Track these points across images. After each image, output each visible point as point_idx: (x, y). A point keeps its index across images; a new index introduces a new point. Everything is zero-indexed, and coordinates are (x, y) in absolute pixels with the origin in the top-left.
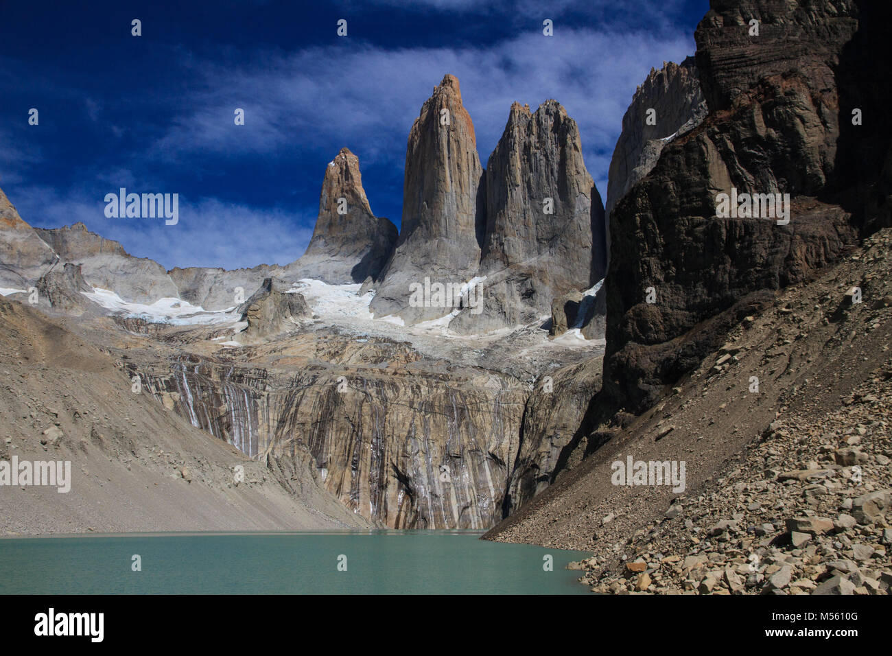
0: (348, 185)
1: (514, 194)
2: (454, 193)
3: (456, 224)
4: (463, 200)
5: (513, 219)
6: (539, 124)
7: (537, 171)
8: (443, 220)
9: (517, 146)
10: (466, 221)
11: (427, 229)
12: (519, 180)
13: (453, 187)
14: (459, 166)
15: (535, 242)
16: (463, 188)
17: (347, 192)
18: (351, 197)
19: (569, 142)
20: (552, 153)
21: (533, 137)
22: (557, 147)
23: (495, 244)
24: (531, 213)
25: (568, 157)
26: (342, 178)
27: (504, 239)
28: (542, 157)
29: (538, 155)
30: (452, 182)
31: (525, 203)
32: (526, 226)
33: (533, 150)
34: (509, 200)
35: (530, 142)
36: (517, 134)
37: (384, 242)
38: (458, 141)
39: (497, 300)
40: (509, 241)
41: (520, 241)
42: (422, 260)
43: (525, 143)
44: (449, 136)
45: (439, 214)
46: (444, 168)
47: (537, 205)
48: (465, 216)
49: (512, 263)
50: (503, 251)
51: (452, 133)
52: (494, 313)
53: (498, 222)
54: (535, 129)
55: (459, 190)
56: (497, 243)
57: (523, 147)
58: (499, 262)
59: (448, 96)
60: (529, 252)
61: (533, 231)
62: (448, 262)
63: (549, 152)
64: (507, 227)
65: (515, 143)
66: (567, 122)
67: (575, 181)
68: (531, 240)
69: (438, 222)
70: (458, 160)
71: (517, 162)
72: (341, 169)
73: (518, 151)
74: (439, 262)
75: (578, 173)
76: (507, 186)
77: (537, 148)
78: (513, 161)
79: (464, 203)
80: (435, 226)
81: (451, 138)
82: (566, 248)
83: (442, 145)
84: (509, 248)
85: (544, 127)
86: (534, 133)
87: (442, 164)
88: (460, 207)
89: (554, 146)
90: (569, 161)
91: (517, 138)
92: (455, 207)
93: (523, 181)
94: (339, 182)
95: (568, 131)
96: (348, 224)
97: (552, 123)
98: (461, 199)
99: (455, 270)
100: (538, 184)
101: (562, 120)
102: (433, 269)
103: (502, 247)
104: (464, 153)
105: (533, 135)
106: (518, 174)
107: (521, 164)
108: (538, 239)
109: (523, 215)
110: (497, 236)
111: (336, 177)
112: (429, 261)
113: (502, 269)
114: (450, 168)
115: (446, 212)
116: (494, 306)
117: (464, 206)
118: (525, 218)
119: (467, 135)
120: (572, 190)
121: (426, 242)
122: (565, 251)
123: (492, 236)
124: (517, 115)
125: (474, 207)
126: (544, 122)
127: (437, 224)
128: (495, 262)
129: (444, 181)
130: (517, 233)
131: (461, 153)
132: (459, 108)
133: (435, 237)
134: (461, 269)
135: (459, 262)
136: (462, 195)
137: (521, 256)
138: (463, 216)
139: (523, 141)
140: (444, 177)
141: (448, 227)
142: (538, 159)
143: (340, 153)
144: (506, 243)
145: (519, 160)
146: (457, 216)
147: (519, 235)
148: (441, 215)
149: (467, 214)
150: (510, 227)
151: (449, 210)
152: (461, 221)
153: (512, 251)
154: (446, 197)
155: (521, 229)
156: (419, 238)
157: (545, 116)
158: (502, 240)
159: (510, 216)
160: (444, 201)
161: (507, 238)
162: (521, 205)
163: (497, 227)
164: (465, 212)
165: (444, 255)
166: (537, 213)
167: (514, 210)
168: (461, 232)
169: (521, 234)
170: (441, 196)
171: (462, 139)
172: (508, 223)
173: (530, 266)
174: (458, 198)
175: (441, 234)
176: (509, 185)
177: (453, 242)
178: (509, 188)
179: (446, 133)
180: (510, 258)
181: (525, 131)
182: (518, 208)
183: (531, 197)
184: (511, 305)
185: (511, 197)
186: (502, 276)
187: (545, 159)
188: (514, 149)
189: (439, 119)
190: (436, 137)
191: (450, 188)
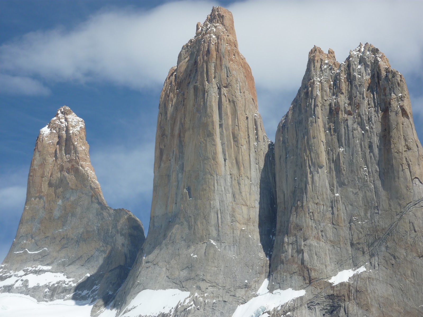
0: (71, 161)
1: (316, 178)
2: (229, 177)
3: (232, 221)
4: (242, 186)
5: (316, 215)
6: (350, 79)
7: (349, 147)
8: (213, 215)
9: (319, 110)
10: (246, 217)
11: (190, 228)
12: (323, 158)
13: (227, 167)
14: (235, 137)
15: (349, 248)
16: (242, 168)
17: (68, 171)
18: (74, 178)
19: (395, 104)
20: (369, 120)
21: (342, 96)
22: (377, 112)
23: (290, 251)
24: (341, 206)
25: (394, 126)
26: (61, 150)
27: (303, 243)
28: (355, 126)
29: (350, 122)
30: (225, 160)
31: (332, 190)
32: (335, 223)
33: (342, 115)
34: (309, 187)
35: (337, 104)
36: (319, 93)
37: (123, 245)
38: (234, 102)
40: (310, 246)
41: (328, 247)
42: (184, 274)
43: (330, 105)
44: (220, 94)
45: (208, 206)
46: (214, 140)
47: (351, 195)
48: (245, 209)
49: (317, 279)
50: (303, 262)
51: (224, 90)
53: (293, 218)
54: (344, 86)
55: (235, 171)
56: (293, 249)
57: (328, 110)
58: (296, 277)
59: (218, 38)
60: (341, 266)
61: (344, 232)
62: (221, 277)
63: (365, 118)
64: (308, 227)
65: (315, 106)
66: (390, 76)
68: (342, 246)
69: (206, 218)
70: (233, 129)
71: (320, 132)
72: (60, 137)
73: (320, 116)
74: (208, 278)
75: (409, 149)
76: (306, 167)
77: (349, 113)
78: (314, 132)
79: (243, 190)
80: (202, 223)
81: (223, 99)
82: (395, 258)
83: (211, 107)
84: (311, 256)
85: (357, 83)
86: (344, 91)
87: (210, 135)
88: (237, 196)
89: (373, 109)
90: (395, 131)
91: (320, 99)
92: (230, 196)
93: (329, 159)
94: (56, 156)
95: (392, 89)
96: (69, 218)
97: (368, 77)
98: (239, 184)
99: (232, 289)
100: (351, 163)
101: (384, 73)
102: (199, 288)
103: (300, 256)
104: (242, 118)
105: (342, 93)
106: (323, 148)
107: (326, 135)
108: (352, 245)
109: (330, 209)
110: (292, 239)
111: (52, 150)
112: (193, 275)
113: (301, 288)
114: (221, 139)
115: (217, 204)
117: (244, 194)
118: (333, 213)
119: (247, 92)
120: (401, 173)
121: (189, 246)
122: (393, 262)
123: (286, 240)
124: (318, 65)
125: (257, 197)
126: (357, 75)
127: (204, 221)
128: (291, 277)
129: (214, 159)
130: (322, 236)
131: (238, 119)
132: (234, 55)
133: (202, 239)
134: (240, 287)
135: (237, 277)
136: (241, 179)
137: (329, 268)
138: (242, 209)
139: (328, 102)
140: (214, 153)
141: (220, 226)
142: (350, 129)
143: (58, 114)
144: (306, 249)
145: (322, 129)
146: (234, 210)
147: (324, 237)
148: (210, 207)
149: (247, 206)
150: (312, 226)
151: (222, 201)
152: (239, 217)
153: (315, 261)
154: (217, 183)
155: (328, 229)
156: (177, 241)
157: (359, 67)
158: (300, 246)
159: (311, 211)
160: (214, 187)
161: (308, 242)
162: (327, 195)
163: (292, 226)
164: (244, 203)
165: (215, 267)
166: (350, 206)
167: (317, 201)
168: (239, 232)
169: (328, 236)
170: (210, 181)
171: (240, 98)
172: (308, 220)
173: (342, 284)
174: (235, 183)
175: (210, 235)
176: (309, 165)
177: (227, 247)
178: (309, 170)
179: (216, 90)
180: (313, 271)
181: (330, 89)
182: (323, 198)
183: (341, 182)
185: (313, 183)
186: (301, 298)
187: (360, 129)
188: (315, 114)
189: (205, 70)
190: (202, 95)
191: (223, 169)
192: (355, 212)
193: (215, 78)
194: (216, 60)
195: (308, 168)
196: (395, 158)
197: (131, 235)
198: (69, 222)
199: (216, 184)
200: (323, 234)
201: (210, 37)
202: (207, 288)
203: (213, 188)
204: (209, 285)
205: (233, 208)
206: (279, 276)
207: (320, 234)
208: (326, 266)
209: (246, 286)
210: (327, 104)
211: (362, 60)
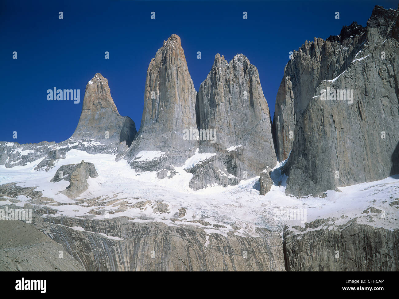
0: (103, 95)
1: (220, 107)
2: (181, 105)
3: (182, 123)
4: (186, 109)
5: (220, 122)
7: (234, 95)
8: (174, 121)
9: (221, 79)
10: (188, 122)
11: (164, 125)
12: (223, 99)
13: (180, 101)
14: (183, 89)
15: (234, 137)
16: (186, 102)
17: (102, 99)
18: (104, 103)
19: (254, 79)
20: (243, 85)
22: (246, 82)
24: (231, 120)
25: (254, 88)
26: (98, 91)
28: (237, 87)
29: (235, 85)
30: (179, 98)
31: (227, 113)
32: (228, 127)
33: (231, 82)
34: (218, 111)
35: (229, 77)
39: (214, 172)
40: (218, 135)
41: (225, 136)
42: (162, 144)
44: (177, 70)
45: (172, 117)
46: (174, 89)
47: (235, 115)
48: (187, 119)
49: (222, 149)
51: (179, 69)
52: (213, 179)
55: (183, 103)
57: (225, 80)
58: (212, 148)
59: (175, 47)
60: (231, 144)
61: (232, 130)
62: (178, 146)
63: (241, 84)
66: (252, 67)
67: (259, 103)
68: (231, 135)
69: (171, 122)
70: (183, 85)
72: (98, 86)
73: (222, 82)
74: (173, 146)
75: (260, 97)
77: (234, 82)
78: (219, 88)
79: (186, 110)
80: (169, 124)
81: (178, 72)
82: (254, 141)
83: (173, 75)
84: (218, 139)
85: (237, 69)
87: (173, 87)
88: (184, 113)
89: (244, 81)
90: (254, 90)
91: (221, 75)
92: (181, 113)
93: (225, 100)
94: (96, 93)
95: (253, 73)
96: (102, 119)
97: (242, 67)
98: (185, 108)
99: (184, 151)
100: (235, 102)
102: (169, 150)
104: (186, 81)
105: (231, 73)
106: (223, 95)
107: (224, 90)
108: (236, 135)
109: (226, 120)
111: (94, 91)
112: (166, 145)
113: (214, 152)
114: (178, 89)
115: (176, 115)
116: (212, 175)
117: (187, 112)
118: (227, 122)
120: (257, 107)
121: (163, 133)
122: (254, 143)
126: (237, 66)
128: (210, 148)
129: (175, 97)
130: (223, 131)
131: (184, 81)
133: (169, 130)
134: (187, 151)
135: (186, 146)
137: (226, 144)
140: (175, 95)
141: (177, 125)
142: (235, 88)
143: (96, 76)
145: (223, 88)
146: (183, 119)
150: (219, 127)
151: (178, 115)
152: (185, 122)
153: (221, 141)
154: (176, 107)
155: (225, 128)
156: (158, 131)
157: (238, 63)
159: (218, 121)
162: (224, 114)
163: (210, 125)
164: (187, 116)
165: (176, 142)
166: (234, 120)
167: (221, 117)
168: (185, 128)
169: (225, 131)
170: (173, 106)
171: (185, 73)
172: (217, 124)
173: (232, 151)
174: (183, 108)
175: (173, 129)
177: (181, 134)
179: (175, 68)
180: (220, 146)
181: (225, 71)
182: (223, 116)
183: (231, 110)
184: (222, 174)
185: (219, 109)
186: (215, 156)
187: (239, 88)
188: (220, 81)
189: (171, 60)
190: (169, 70)
191: (178, 101)
192: (237, 122)
193: (175, 63)
194: (175, 56)
196: (255, 101)
197: (130, 128)
198: (102, 121)
201: (172, 46)
203: (174, 109)
204: (174, 149)
206: (204, 147)
209: (190, 150)
210: (224, 77)
211: (239, 60)
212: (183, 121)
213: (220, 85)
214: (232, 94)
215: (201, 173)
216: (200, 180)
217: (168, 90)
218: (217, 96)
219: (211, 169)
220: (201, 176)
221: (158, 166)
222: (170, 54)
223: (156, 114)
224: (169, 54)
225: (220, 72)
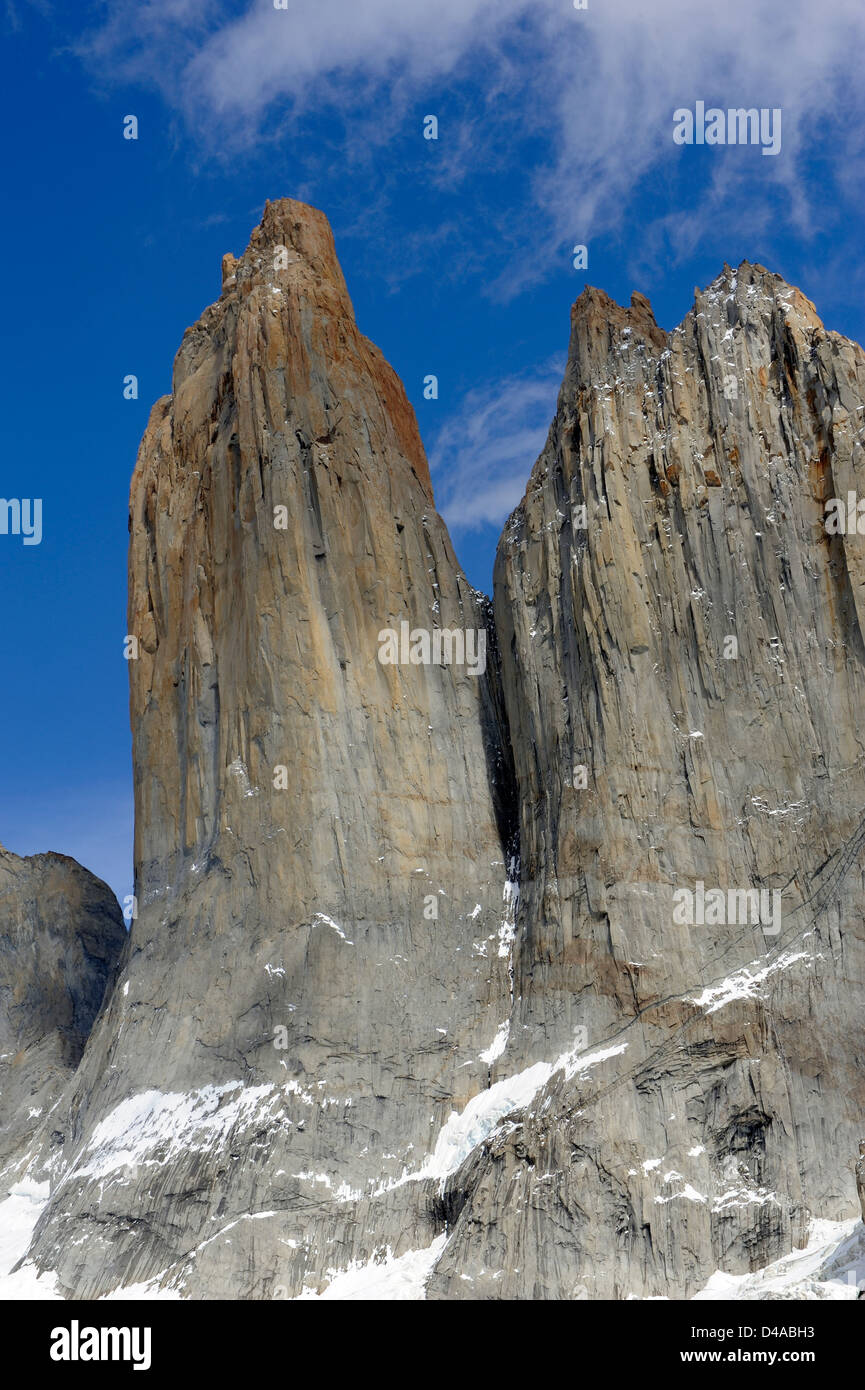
1: (628, 688)
2: (360, 714)
3: (383, 851)
4: (404, 741)
5: (636, 802)
6: (704, 375)
7: (718, 583)
8: (321, 839)
9: (614, 477)
10: (423, 832)
11: (254, 885)
12: (644, 624)
13: (352, 687)
14: (366, 591)
16: (398, 684)
19: (846, 438)
20: (774, 492)
21: (683, 428)
22: (794, 465)
23: (567, 921)
24: (711, 768)
27: (605, 894)
28: (732, 515)
29: (715, 507)
30: (343, 666)
31: (679, 722)
33: (691, 488)
34: (610, 718)
35: (671, 454)
36: (612, 429)
37: (62, 964)
38: (354, 485)
39: (605, 1174)
40: (628, 899)
42: (248, 1027)
43: (650, 460)
44: (308, 463)
45: (302, 812)
46: (302, 606)
47: (739, 730)
48: (418, 809)
49: (658, 1000)
51: (321, 451)
52: (597, 1233)
53: (568, 821)
54: (687, 399)
55: (377, 696)
56: (576, 914)
57: (645, 478)
58: (592, 1000)
60: (727, 951)
61: (729, 846)
62: (363, 1023)
63: (759, 489)
64: (614, 842)
65: (605, 468)
66: (823, 354)
69: (301, 846)
70: (360, 567)
71: (625, 546)
73: (622, 497)
74: (323, 1030)
76: (591, 657)
77: (710, 481)
78: (606, 548)
80: (290, 865)
81: (322, 477)
84: (632, 932)
85: (725, 384)
86: (687, 414)
87: (291, 591)
88: (388, 771)
89: (781, 461)
91: (615, 446)
92: (367, 773)
93: (661, 626)
95: (833, 394)
97: (758, 364)
98: (393, 733)
99: (401, 1058)
101: (804, 348)
102: (297, 1066)
103: (601, 930)
104: (383, 530)
105: (684, 421)
106: (638, 595)
107: (647, 553)
108: (756, 880)
109: (679, 779)
110: (570, 885)
113: (612, 1034)
114: (325, 601)
115: (330, 801)
116: (596, 1203)
117: (409, 763)
118: (688, 793)
119: (392, 451)
121: (256, 943)
123: (553, 888)
124: (601, 342)
126: (724, 363)
127: (297, 859)
128: (577, 1002)
129: (309, 664)
130: (662, 865)
131: (371, 534)
132: (344, 340)
133: (293, 916)
134: (426, 1051)
135: (413, 1019)
136: (398, 717)
137: (689, 961)
138: (408, 811)
139: (643, 454)
140: (306, 646)
141: (346, 868)
142: (718, 527)
144: (615, 912)
145: (631, 539)
146: (383, 815)
147: (669, 869)
148: (310, 814)
149: (425, 799)
150: (628, 839)
151: (343, 793)
152: (400, 836)
153: (646, 946)
154: (327, 739)
155: (678, 841)
156: (220, 930)
157: (728, 334)
158: (597, 902)
159: (620, 792)
160: (318, 753)
161: (619, 889)
162: (664, 737)
163: (567, 845)
164: (414, 792)
165: (342, 995)
166: (739, 765)
167: (637, 759)
168: (406, 883)
169: (679, 863)
170: (303, 733)
171: (372, 471)
172: (614, 821)
173: (735, 1005)
174: (380, 731)
175: (319, 901)
176: (603, 652)
177: (374, 931)
178: (602, 668)
179: (295, 451)
180: (642, 976)
181: (644, 412)
182: (655, 748)
183: (707, 694)
184: (668, 1189)
185: (618, 704)
186: (614, 1061)
187: (747, 525)
188: (605, 493)
189: (259, 396)
190: (255, 471)
191: (339, 692)
192: (756, 782)
193: (289, 414)
194: (289, 359)
195: (599, 660)
199: (321, 741)
200: (665, 859)
201: (266, 292)
202: (322, 1064)
203: (312, 753)
204: (329, 1051)
205: (379, 810)
206: (540, 1001)
207: (655, 860)
208: (680, 955)
209: (443, 1044)
210: (639, 458)
211: (733, 316)
212: (386, 836)
213: (606, 523)
214: (702, 575)
215: (508, 1198)
216: (505, 1252)
217: (262, 620)
218: (596, 609)
219: (584, 1164)
220: (508, 1225)
221: (216, 1195)
222: (255, 352)
223: (209, 809)
224: (250, 354)
225: (608, 426)
